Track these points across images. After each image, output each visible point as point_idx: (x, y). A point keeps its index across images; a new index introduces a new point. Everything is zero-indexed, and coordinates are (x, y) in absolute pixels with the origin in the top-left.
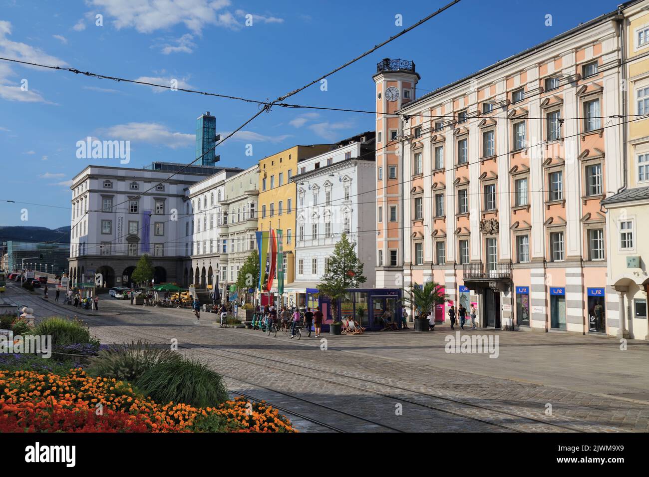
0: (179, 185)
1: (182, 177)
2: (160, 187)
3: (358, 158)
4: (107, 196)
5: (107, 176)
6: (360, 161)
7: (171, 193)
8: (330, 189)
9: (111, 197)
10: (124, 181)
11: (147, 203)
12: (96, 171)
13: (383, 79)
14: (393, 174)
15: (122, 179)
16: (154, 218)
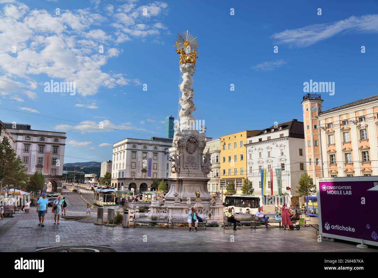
0: (163, 147)
1: (164, 144)
2: (156, 148)
3: (289, 137)
4: (134, 151)
5: (134, 143)
6: (290, 138)
7: (160, 150)
8: (270, 150)
9: (135, 152)
10: (141, 145)
11: (150, 155)
12: (130, 141)
13: (309, 102)
14: (316, 144)
15: (140, 144)
16: (153, 162)
